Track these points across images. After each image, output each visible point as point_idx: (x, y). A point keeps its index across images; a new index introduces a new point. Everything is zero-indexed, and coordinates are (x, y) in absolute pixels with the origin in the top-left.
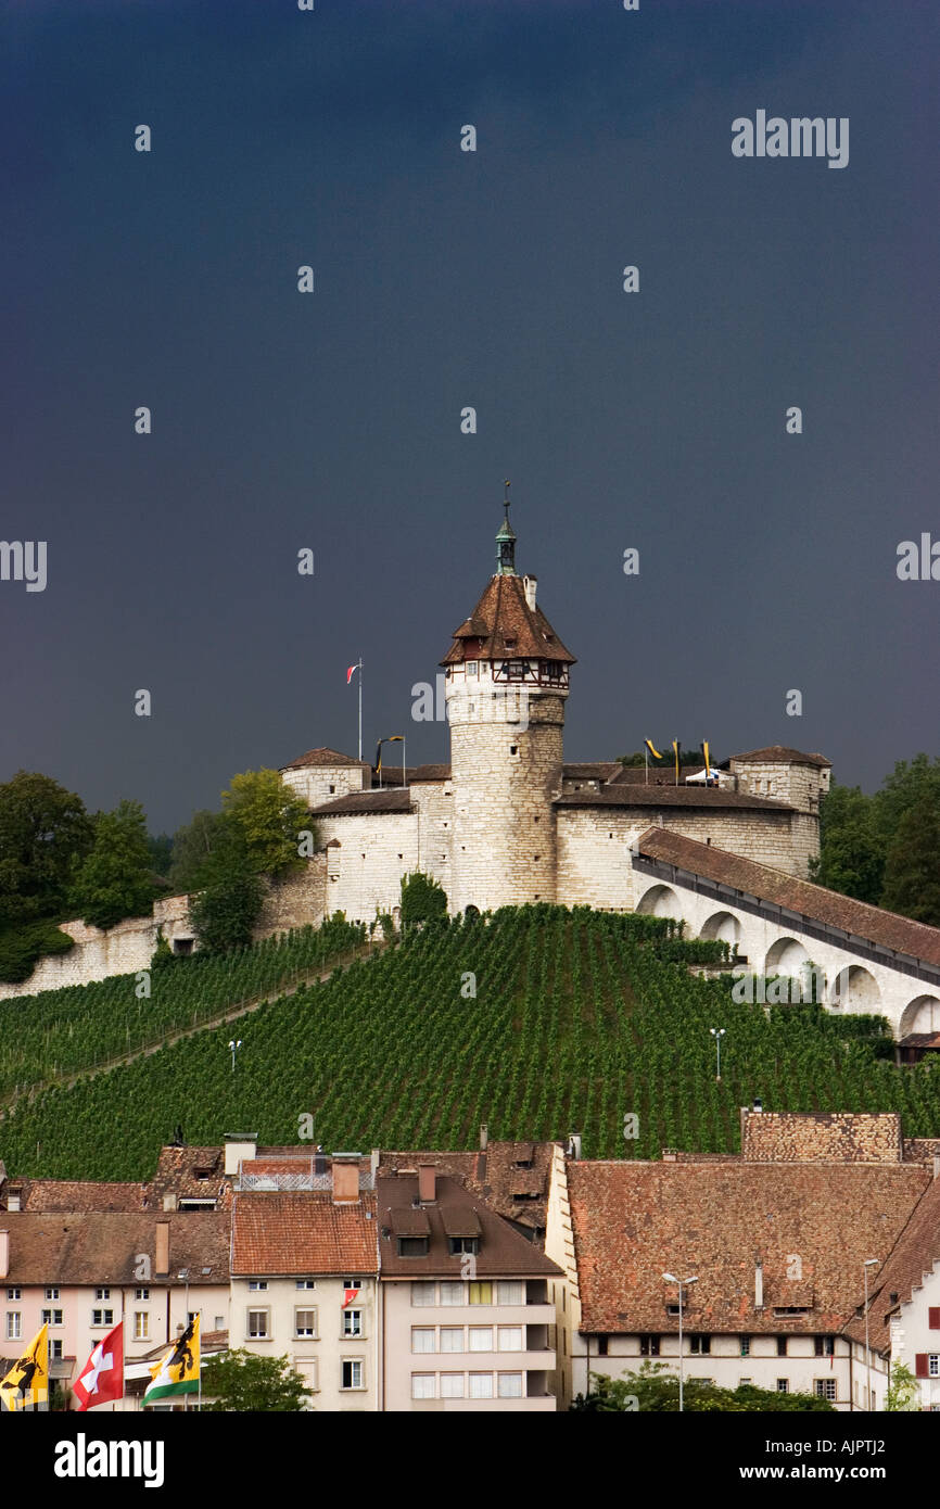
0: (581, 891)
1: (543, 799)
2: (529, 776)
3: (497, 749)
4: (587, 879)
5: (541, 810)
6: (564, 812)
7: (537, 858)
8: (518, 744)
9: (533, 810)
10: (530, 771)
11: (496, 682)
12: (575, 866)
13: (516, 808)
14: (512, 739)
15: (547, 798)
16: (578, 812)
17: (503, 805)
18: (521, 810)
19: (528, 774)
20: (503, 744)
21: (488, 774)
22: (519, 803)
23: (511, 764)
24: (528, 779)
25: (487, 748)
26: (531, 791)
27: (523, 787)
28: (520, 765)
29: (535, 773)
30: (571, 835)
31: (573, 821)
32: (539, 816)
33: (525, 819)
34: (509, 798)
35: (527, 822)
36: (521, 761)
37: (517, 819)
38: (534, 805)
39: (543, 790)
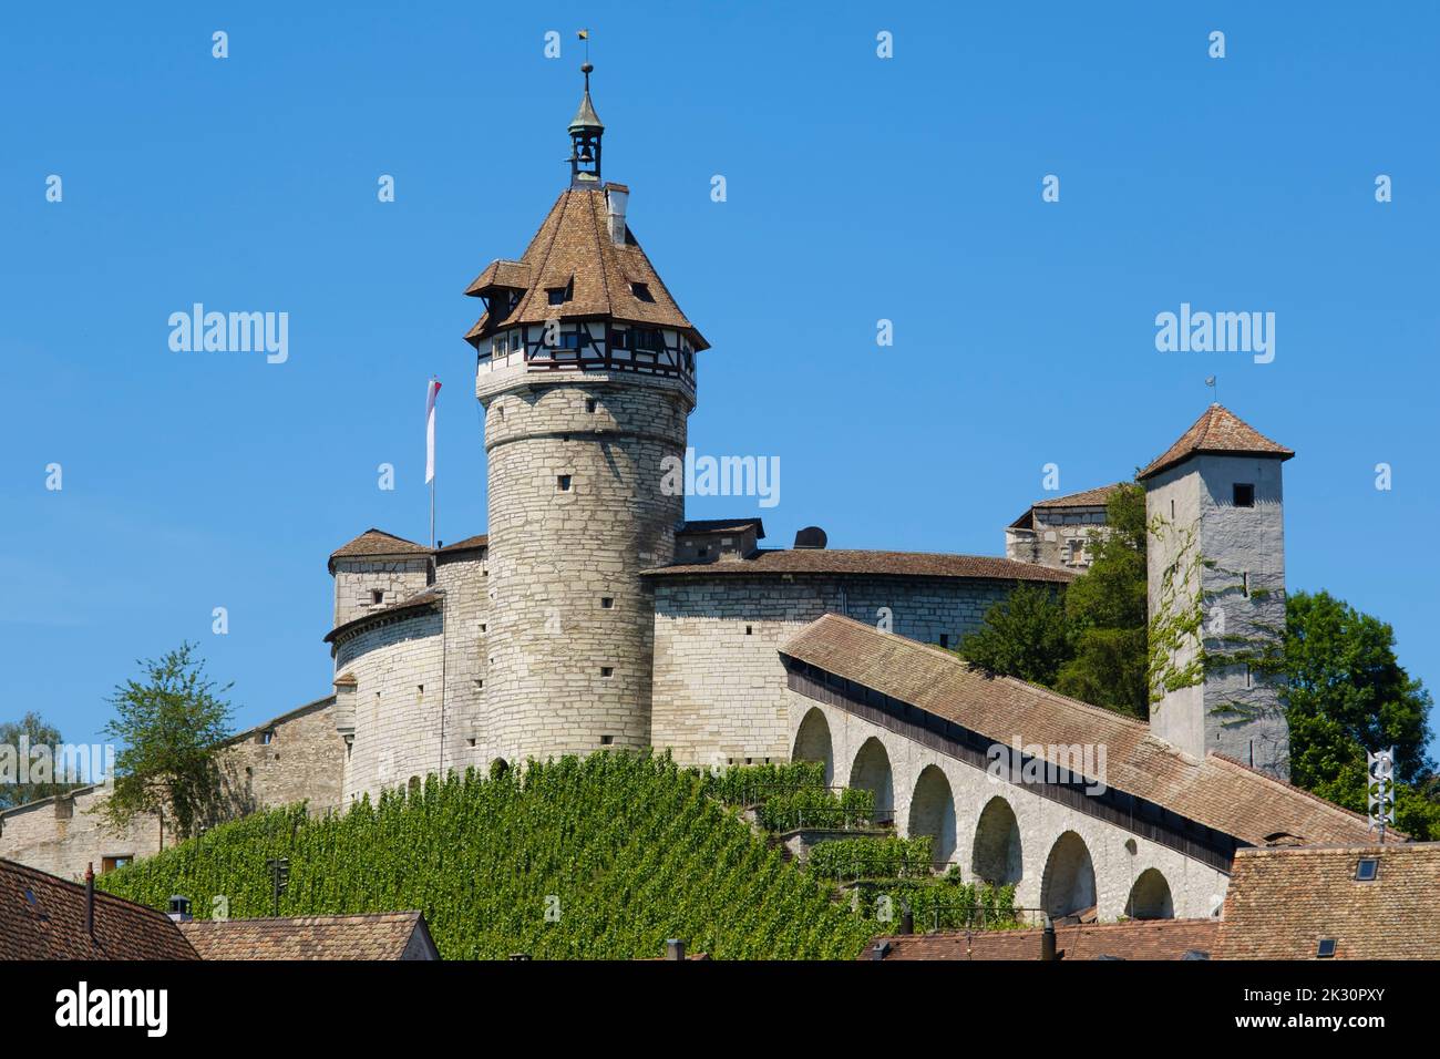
0: (693, 729)
1: (619, 567)
2: (592, 526)
3: (536, 482)
4: (705, 707)
5: (614, 587)
6: (665, 591)
7: (606, 671)
8: (570, 471)
9: (598, 586)
10: (592, 518)
11: (530, 365)
12: (683, 686)
13: (567, 583)
14: (562, 463)
15: (628, 565)
16: (691, 589)
17: (543, 578)
18: (576, 586)
19: (589, 523)
20: (547, 471)
21: (523, 526)
22: (573, 573)
23: (560, 506)
24: (590, 532)
25: (521, 481)
26: (595, 553)
27: (581, 546)
28: (575, 507)
29: (604, 522)
30: (677, 632)
31: (681, 606)
32: (611, 597)
33: (584, 602)
34: (555, 567)
35: (587, 607)
36: (577, 500)
37: (568, 602)
38: (600, 577)
39: (621, 551)
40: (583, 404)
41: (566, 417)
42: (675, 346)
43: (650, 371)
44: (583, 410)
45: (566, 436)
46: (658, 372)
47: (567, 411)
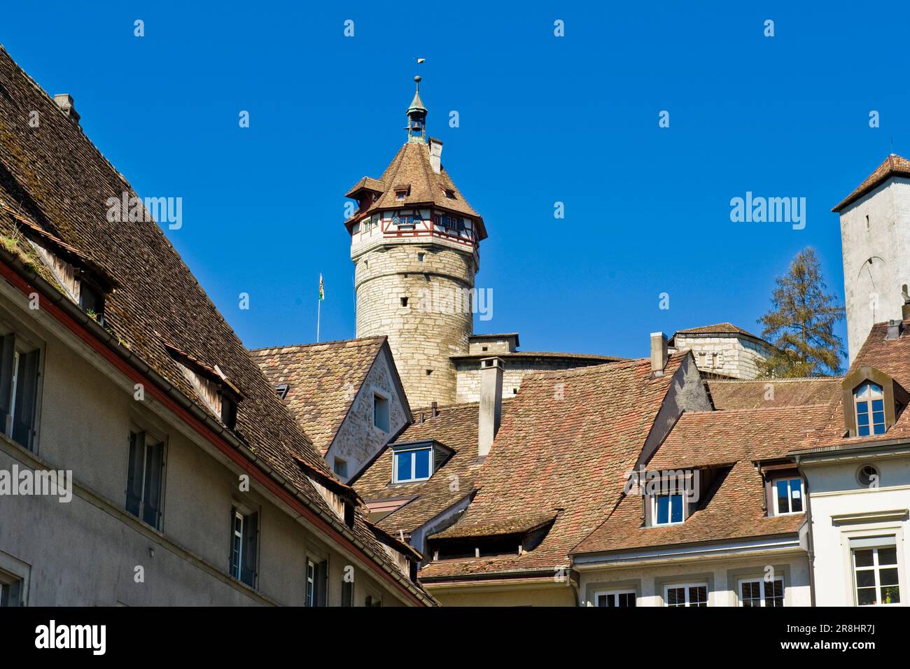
1: (437, 352)
2: (420, 327)
3: (387, 302)
5: (434, 363)
6: (464, 368)
8: (408, 295)
9: (425, 363)
10: (421, 323)
11: (385, 233)
13: (405, 360)
14: (403, 290)
15: (442, 351)
18: (411, 362)
19: (419, 325)
20: (395, 295)
21: (379, 328)
22: (409, 354)
23: (402, 315)
24: (420, 331)
25: (377, 302)
26: (423, 343)
27: (414, 339)
28: (410, 316)
29: (428, 325)
30: (471, 392)
31: (474, 377)
32: (432, 369)
33: (415, 371)
34: (399, 351)
35: (418, 375)
36: (412, 312)
37: (406, 372)
38: (426, 357)
39: (438, 343)
40: (417, 256)
41: (407, 264)
42: (470, 228)
43: (456, 240)
44: (417, 260)
45: (406, 274)
46: (460, 241)
47: (407, 260)
